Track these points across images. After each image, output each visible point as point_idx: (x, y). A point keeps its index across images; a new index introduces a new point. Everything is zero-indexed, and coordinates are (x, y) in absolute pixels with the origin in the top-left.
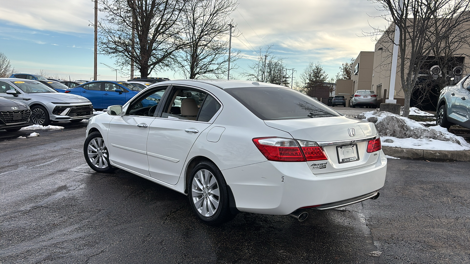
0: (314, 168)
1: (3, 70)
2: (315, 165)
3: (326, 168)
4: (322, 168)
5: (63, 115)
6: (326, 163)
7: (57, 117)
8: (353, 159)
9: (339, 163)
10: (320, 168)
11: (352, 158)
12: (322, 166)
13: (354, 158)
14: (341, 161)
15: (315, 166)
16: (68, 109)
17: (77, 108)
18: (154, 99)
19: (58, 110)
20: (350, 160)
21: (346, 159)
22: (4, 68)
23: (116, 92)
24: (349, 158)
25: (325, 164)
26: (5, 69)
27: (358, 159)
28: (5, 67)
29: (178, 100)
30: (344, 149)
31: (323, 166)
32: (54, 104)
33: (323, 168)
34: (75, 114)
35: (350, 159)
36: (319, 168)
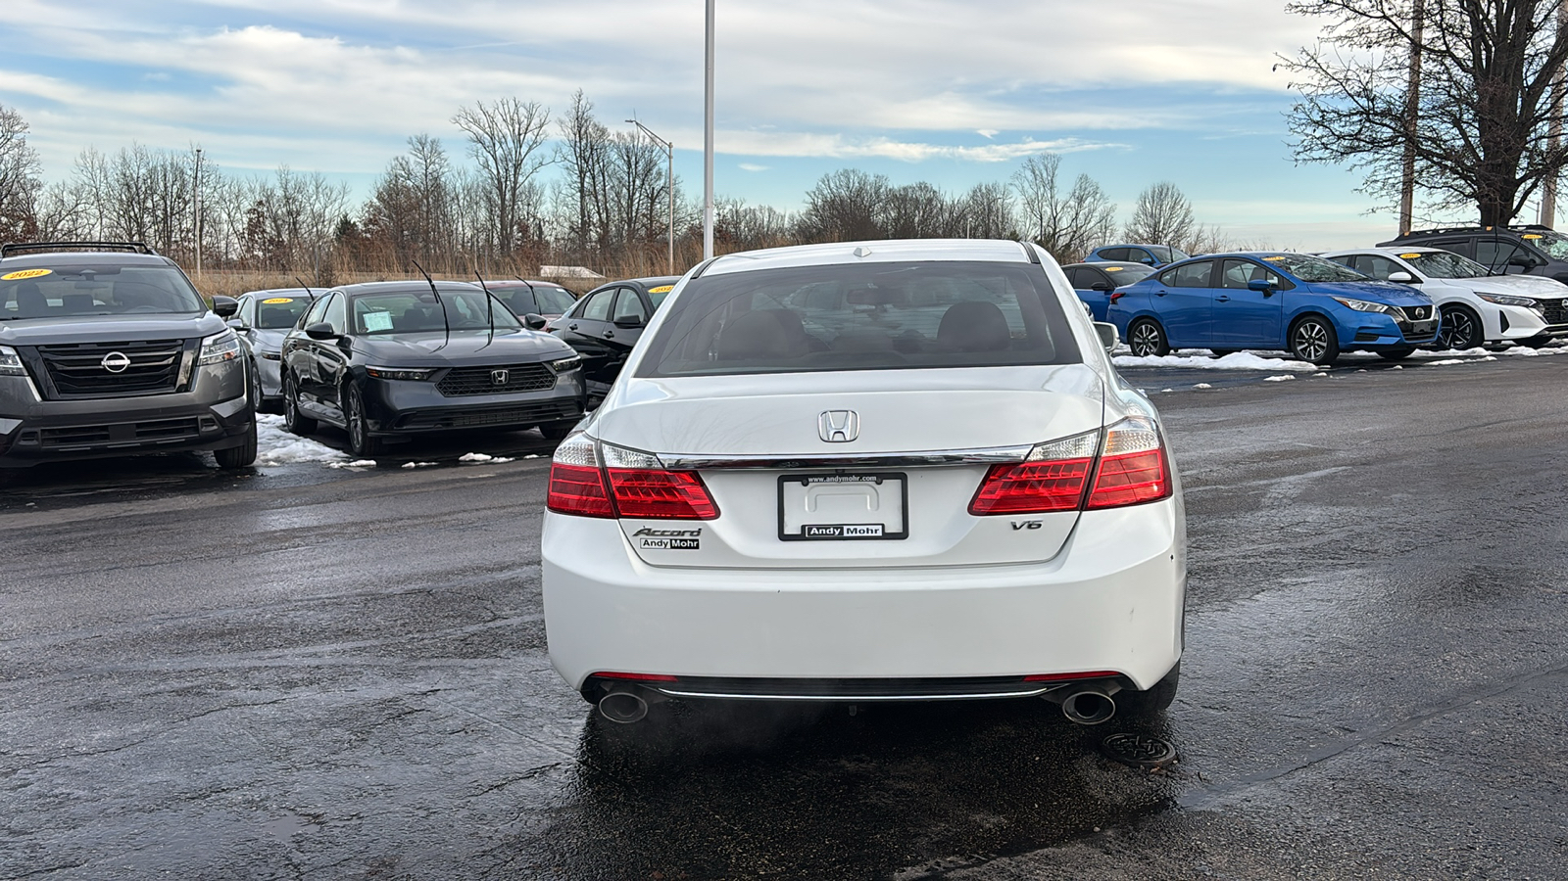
0: (646, 543)
1: (1171, 235)
2: (649, 532)
3: (697, 547)
4: (681, 548)
6: (699, 531)
8: (862, 532)
9: (783, 537)
10: (672, 547)
11: (859, 528)
12: (681, 541)
13: (874, 528)
14: (791, 528)
15: (650, 539)
18: (1386, 307)
20: (841, 533)
21: (825, 527)
22: (1173, 228)
23: (1250, 289)
24: (840, 527)
25: (692, 533)
26: (1176, 232)
27: (903, 535)
28: (1175, 225)
29: (1527, 306)
30: (817, 488)
31: (686, 541)
33: (686, 548)
35: (845, 528)
36: (669, 546)
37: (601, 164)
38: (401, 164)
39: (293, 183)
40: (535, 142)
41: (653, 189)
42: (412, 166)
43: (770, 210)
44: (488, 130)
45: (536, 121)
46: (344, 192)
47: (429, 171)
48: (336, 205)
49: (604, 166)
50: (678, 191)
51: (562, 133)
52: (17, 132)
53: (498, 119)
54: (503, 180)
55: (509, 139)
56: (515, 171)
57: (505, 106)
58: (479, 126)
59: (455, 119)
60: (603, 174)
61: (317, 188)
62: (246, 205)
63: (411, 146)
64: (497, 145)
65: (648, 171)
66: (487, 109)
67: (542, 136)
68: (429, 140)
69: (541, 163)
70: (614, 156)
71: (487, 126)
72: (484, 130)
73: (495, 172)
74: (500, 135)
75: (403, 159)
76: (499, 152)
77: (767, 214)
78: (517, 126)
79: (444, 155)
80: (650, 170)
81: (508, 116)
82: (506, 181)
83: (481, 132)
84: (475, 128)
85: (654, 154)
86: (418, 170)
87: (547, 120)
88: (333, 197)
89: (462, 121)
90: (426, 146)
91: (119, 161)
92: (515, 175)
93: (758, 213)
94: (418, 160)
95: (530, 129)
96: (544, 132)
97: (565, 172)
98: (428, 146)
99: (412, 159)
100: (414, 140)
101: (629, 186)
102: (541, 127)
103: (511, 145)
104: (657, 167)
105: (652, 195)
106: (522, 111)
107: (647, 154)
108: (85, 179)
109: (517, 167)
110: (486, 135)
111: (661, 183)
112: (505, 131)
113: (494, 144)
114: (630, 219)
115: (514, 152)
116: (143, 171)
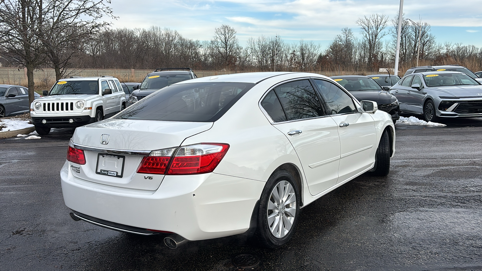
2: (73, 166)
3: (80, 173)
5: (449, 111)
7: (442, 113)
8: (112, 174)
9: (97, 173)
11: (112, 172)
13: (115, 173)
14: (99, 171)
15: (73, 168)
16: (456, 104)
17: (469, 104)
19: (444, 105)
21: (105, 171)
24: (108, 171)
27: (121, 176)
30: (106, 158)
31: (78, 170)
32: (441, 98)
34: (466, 110)
35: (109, 172)
36: (76, 171)
37: (405, 34)
38: (339, 37)
39: (304, 44)
40: (383, 28)
41: (424, 41)
42: (342, 38)
43: (473, 46)
44: (367, 25)
45: (384, 21)
46: (319, 47)
47: (347, 39)
48: (317, 51)
49: (406, 34)
50: (434, 41)
51: (393, 24)
52: (234, 34)
53: (371, 21)
54: (371, 41)
55: (374, 27)
56: (375, 38)
57: (374, 17)
58: (365, 24)
59: (357, 22)
60: (405, 37)
61: (311, 46)
62: (291, 52)
63: (342, 31)
64: (370, 30)
65: (423, 35)
66: (367, 18)
67: (385, 26)
68: (348, 29)
69: (384, 35)
70: (410, 30)
71: (367, 23)
72: (366, 25)
73: (369, 38)
74: (371, 26)
75: (339, 35)
76: (370, 32)
77: (471, 48)
78: (377, 23)
79: (352, 34)
80: (424, 34)
81: (374, 20)
82: (372, 41)
83: (365, 26)
84: (363, 24)
85: (426, 29)
86: (344, 39)
87: (387, 20)
88: (316, 48)
89: (359, 22)
90: (347, 31)
91: (258, 40)
92: (375, 39)
93: (468, 48)
94: (344, 36)
95: (381, 23)
96: (386, 24)
97: (392, 37)
98: (348, 31)
99: (342, 35)
100: (343, 29)
101: (415, 41)
102: (385, 22)
103: (374, 29)
104: (426, 34)
105: (424, 43)
106: (379, 18)
107: (423, 29)
108: (249, 46)
109: (376, 36)
110: (366, 27)
111: (428, 38)
112: (373, 25)
113: (369, 29)
114: (414, 52)
115: (375, 32)
116: (264, 43)
